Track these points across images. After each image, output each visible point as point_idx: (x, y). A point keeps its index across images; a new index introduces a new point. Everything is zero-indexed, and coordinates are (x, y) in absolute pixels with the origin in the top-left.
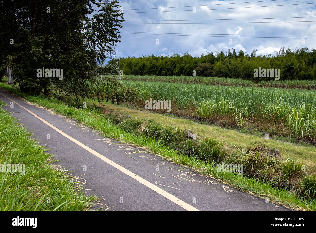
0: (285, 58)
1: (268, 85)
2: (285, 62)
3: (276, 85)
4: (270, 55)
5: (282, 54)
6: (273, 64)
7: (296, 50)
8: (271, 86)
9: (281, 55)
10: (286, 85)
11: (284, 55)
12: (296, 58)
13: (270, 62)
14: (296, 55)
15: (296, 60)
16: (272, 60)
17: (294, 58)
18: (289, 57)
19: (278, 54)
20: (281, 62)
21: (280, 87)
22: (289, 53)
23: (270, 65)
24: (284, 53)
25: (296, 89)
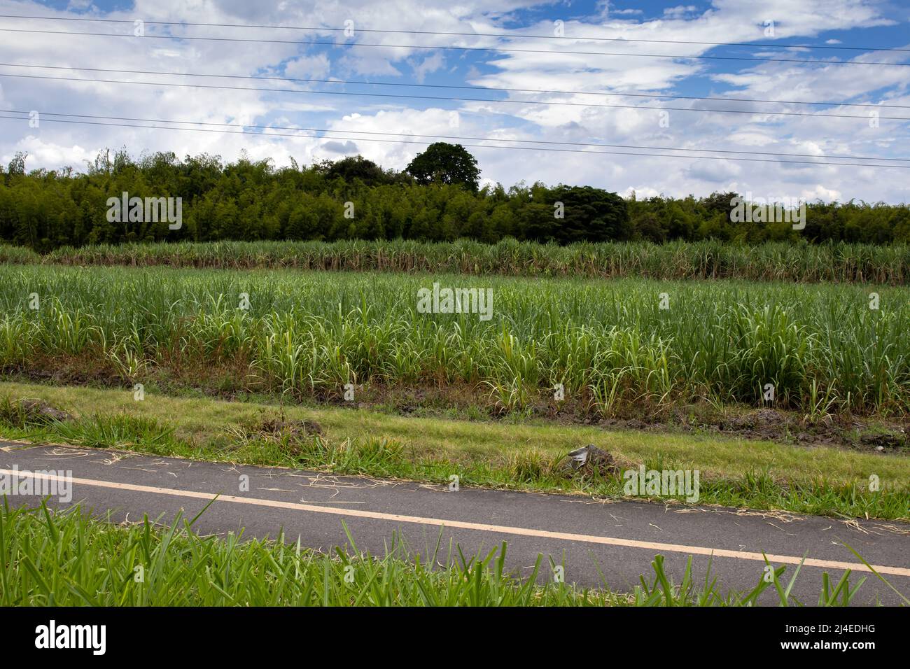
0: (115, 179)
1: (81, 258)
2: (116, 191)
3: (104, 256)
4: (69, 169)
5: (104, 168)
6: (80, 196)
7: (142, 158)
8: (91, 261)
9: (102, 170)
10: (132, 256)
11: (108, 171)
12: (146, 180)
13: (72, 190)
14: (143, 171)
15: (147, 187)
16: (78, 185)
17: (140, 180)
18: (125, 177)
19: (93, 167)
20: (105, 189)
21: (118, 262)
22: (123, 166)
23: (73, 198)
24: (108, 164)
25: (162, 266)
